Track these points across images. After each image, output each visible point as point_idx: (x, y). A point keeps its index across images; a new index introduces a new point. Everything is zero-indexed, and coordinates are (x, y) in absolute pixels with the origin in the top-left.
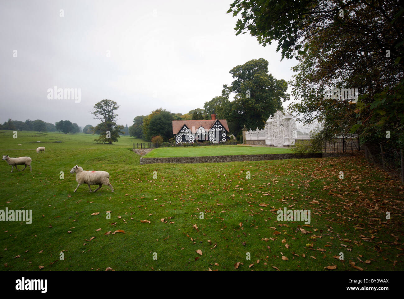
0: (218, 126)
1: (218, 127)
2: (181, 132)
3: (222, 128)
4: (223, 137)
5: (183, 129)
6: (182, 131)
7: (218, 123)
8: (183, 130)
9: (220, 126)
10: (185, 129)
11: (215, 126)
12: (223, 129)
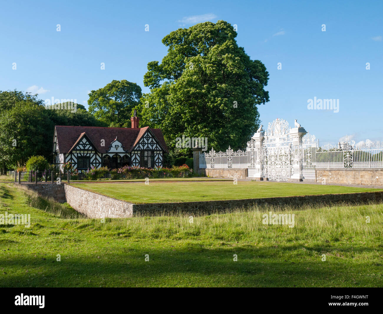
0: (148, 140)
1: (149, 142)
2: (77, 150)
3: (155, 146)
4: (157, 161)
5: (81, 143)
6: (78, 148)
7: (148, 135)
8: (81, 146)
9: (152, 141)
10: (85, 144)
11: (143, 141)
12: (157, 147)
